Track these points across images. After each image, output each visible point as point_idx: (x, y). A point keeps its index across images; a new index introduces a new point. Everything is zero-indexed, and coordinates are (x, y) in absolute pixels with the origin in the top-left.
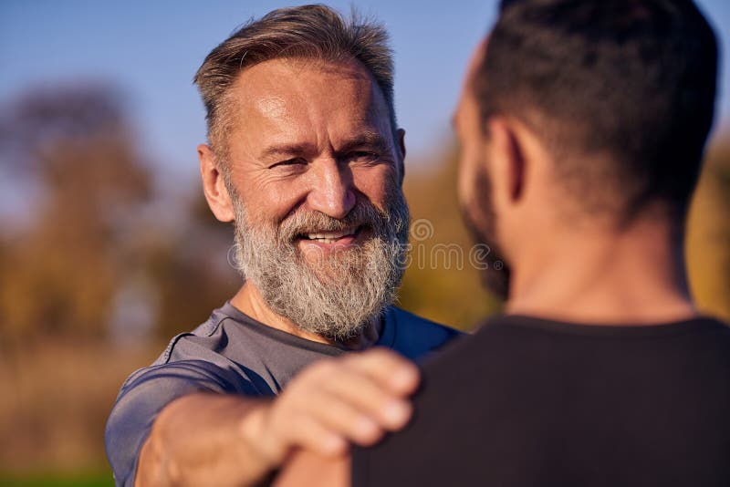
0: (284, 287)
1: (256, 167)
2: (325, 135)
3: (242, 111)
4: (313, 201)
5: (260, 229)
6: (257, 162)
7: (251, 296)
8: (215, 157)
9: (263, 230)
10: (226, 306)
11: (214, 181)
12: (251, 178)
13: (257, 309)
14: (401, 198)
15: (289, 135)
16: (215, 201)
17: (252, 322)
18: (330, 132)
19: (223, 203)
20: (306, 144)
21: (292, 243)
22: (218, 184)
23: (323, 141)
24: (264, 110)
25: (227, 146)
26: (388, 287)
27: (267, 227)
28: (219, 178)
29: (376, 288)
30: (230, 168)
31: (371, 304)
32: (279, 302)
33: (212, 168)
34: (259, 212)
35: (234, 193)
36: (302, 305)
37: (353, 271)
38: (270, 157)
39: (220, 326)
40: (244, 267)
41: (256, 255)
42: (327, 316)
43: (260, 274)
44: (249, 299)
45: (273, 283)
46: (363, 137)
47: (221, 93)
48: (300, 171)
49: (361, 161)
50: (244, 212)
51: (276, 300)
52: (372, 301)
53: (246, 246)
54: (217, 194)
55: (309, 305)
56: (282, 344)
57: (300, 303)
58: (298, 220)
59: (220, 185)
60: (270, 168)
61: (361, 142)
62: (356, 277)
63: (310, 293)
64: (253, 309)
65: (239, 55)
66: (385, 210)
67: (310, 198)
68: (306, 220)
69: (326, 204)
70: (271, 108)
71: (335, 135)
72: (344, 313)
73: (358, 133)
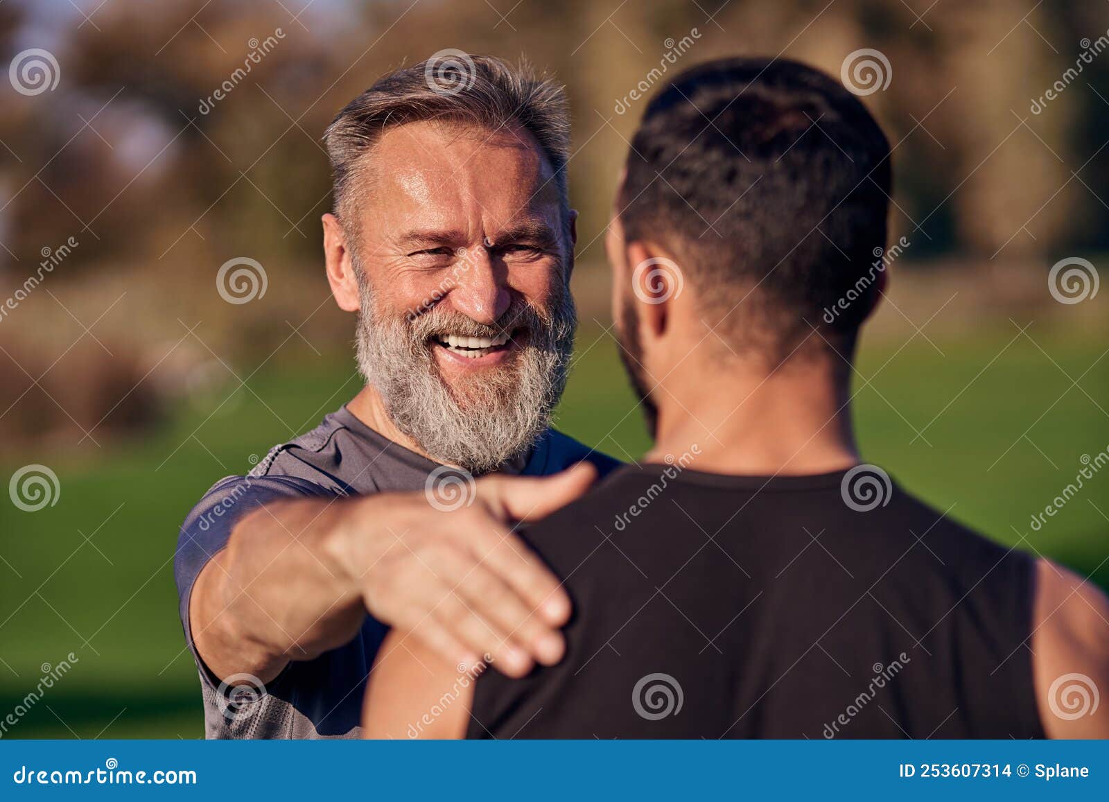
0: (414, 400)
1: (391, 252)
2: (479, 223)
3: (380, 184)
4: (456, 300)
5: (389, 324)
6: (395, 247)
7: (374, 401)
8: (343, 234)
9: (393, 327)
10: (341, 411)
11: (339, 260)
12: (385, 262)
13: (379, 419)
14: (569, 298)
15: (435, 220)
16: (338, 284)
17: (371, 434)
18: (485, 220)
19: (348, 288)
20: (455, 233)
21: (427, 346)
22: (343, 264)
23: (475, 230)
24: (406, 186)
25: (359, 224)
26: (542, 410)
27: (397, 324)
28: (346, 256)
29: (528, 415)
30: (361, 248)
31: (519, 437)
32: (405, 416)
33: (338, 244)
34: (388, 305)
35: (363, 278)
36: (433, 426)
37: (501, 394)
38: (409, 243)
39: (332, 440)
40: (366, 368)
41: (384, 355)
42: (464, 446)
43: (387, 378)
44: (371, 408)
45: (401, 390)
46: (524, 229)
47: (357, 157)
48: (443, 263)
49: (520, 256)
50: (371, 302)
51: (401, 413)
52: (521, 433)
53: (371, 343)
54: (341, 276)
55: (442, 428)
56: (405, 466)
57: (431, 424)
58: (435, 320)
59: (346, 266)
60: (409, 255)
61: (521, 235)
62: (504, 403)
63: (444, 413)
64: (374, 419)
65: (382, 116)
66: (548, 312)
67: (453, 296)
68: (445, 322)
69: (473, 307)
70: (415, 186)
71: (491, 223)
72: (485, 445)
73: (519, 224)
